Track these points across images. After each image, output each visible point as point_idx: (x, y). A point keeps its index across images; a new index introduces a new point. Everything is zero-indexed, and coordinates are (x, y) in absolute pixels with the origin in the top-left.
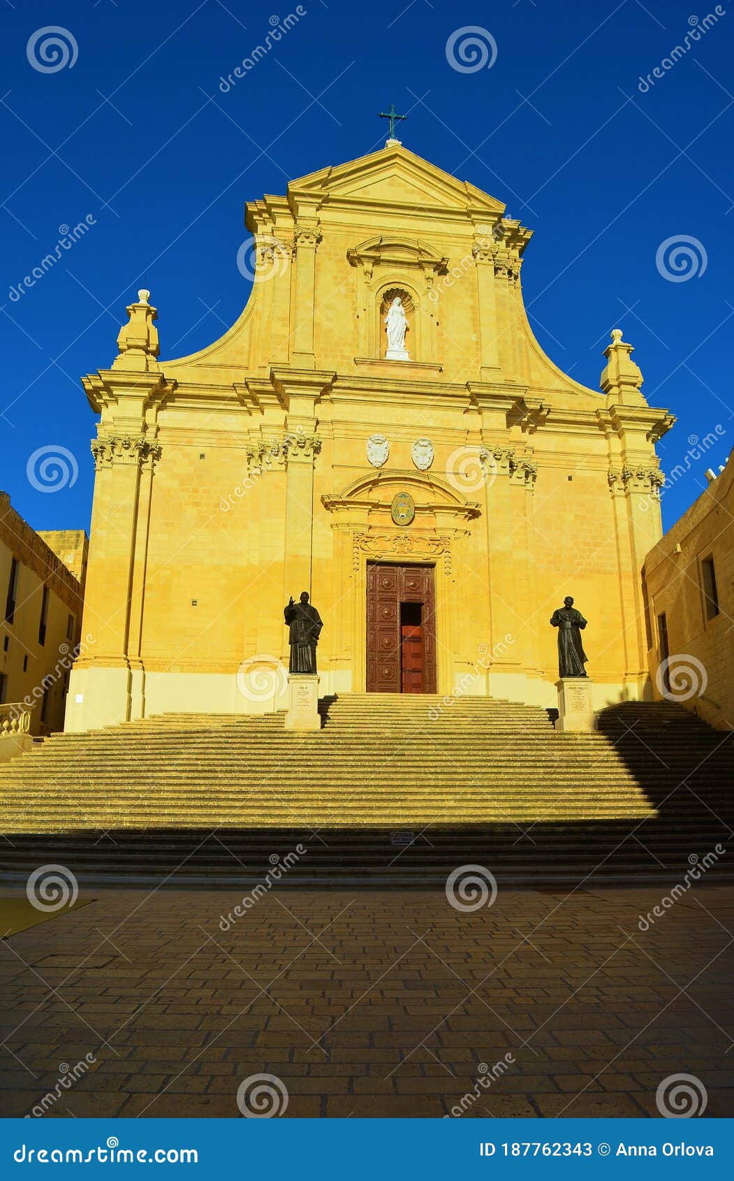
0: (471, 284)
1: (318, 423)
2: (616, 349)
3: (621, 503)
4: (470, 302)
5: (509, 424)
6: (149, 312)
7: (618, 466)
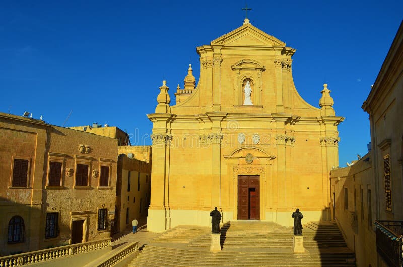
0: (273, 74)
1: (222, 129)
2: (325, 91)
3: (324, 149)
4: (273, 81)
5: (285, 124)
6: (166, 88)
7: (323, 135)
